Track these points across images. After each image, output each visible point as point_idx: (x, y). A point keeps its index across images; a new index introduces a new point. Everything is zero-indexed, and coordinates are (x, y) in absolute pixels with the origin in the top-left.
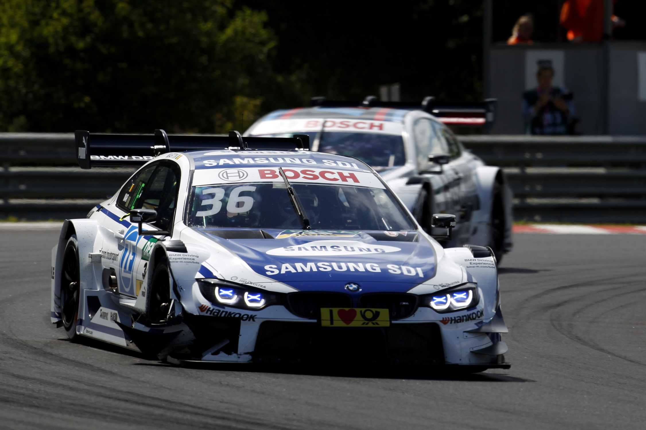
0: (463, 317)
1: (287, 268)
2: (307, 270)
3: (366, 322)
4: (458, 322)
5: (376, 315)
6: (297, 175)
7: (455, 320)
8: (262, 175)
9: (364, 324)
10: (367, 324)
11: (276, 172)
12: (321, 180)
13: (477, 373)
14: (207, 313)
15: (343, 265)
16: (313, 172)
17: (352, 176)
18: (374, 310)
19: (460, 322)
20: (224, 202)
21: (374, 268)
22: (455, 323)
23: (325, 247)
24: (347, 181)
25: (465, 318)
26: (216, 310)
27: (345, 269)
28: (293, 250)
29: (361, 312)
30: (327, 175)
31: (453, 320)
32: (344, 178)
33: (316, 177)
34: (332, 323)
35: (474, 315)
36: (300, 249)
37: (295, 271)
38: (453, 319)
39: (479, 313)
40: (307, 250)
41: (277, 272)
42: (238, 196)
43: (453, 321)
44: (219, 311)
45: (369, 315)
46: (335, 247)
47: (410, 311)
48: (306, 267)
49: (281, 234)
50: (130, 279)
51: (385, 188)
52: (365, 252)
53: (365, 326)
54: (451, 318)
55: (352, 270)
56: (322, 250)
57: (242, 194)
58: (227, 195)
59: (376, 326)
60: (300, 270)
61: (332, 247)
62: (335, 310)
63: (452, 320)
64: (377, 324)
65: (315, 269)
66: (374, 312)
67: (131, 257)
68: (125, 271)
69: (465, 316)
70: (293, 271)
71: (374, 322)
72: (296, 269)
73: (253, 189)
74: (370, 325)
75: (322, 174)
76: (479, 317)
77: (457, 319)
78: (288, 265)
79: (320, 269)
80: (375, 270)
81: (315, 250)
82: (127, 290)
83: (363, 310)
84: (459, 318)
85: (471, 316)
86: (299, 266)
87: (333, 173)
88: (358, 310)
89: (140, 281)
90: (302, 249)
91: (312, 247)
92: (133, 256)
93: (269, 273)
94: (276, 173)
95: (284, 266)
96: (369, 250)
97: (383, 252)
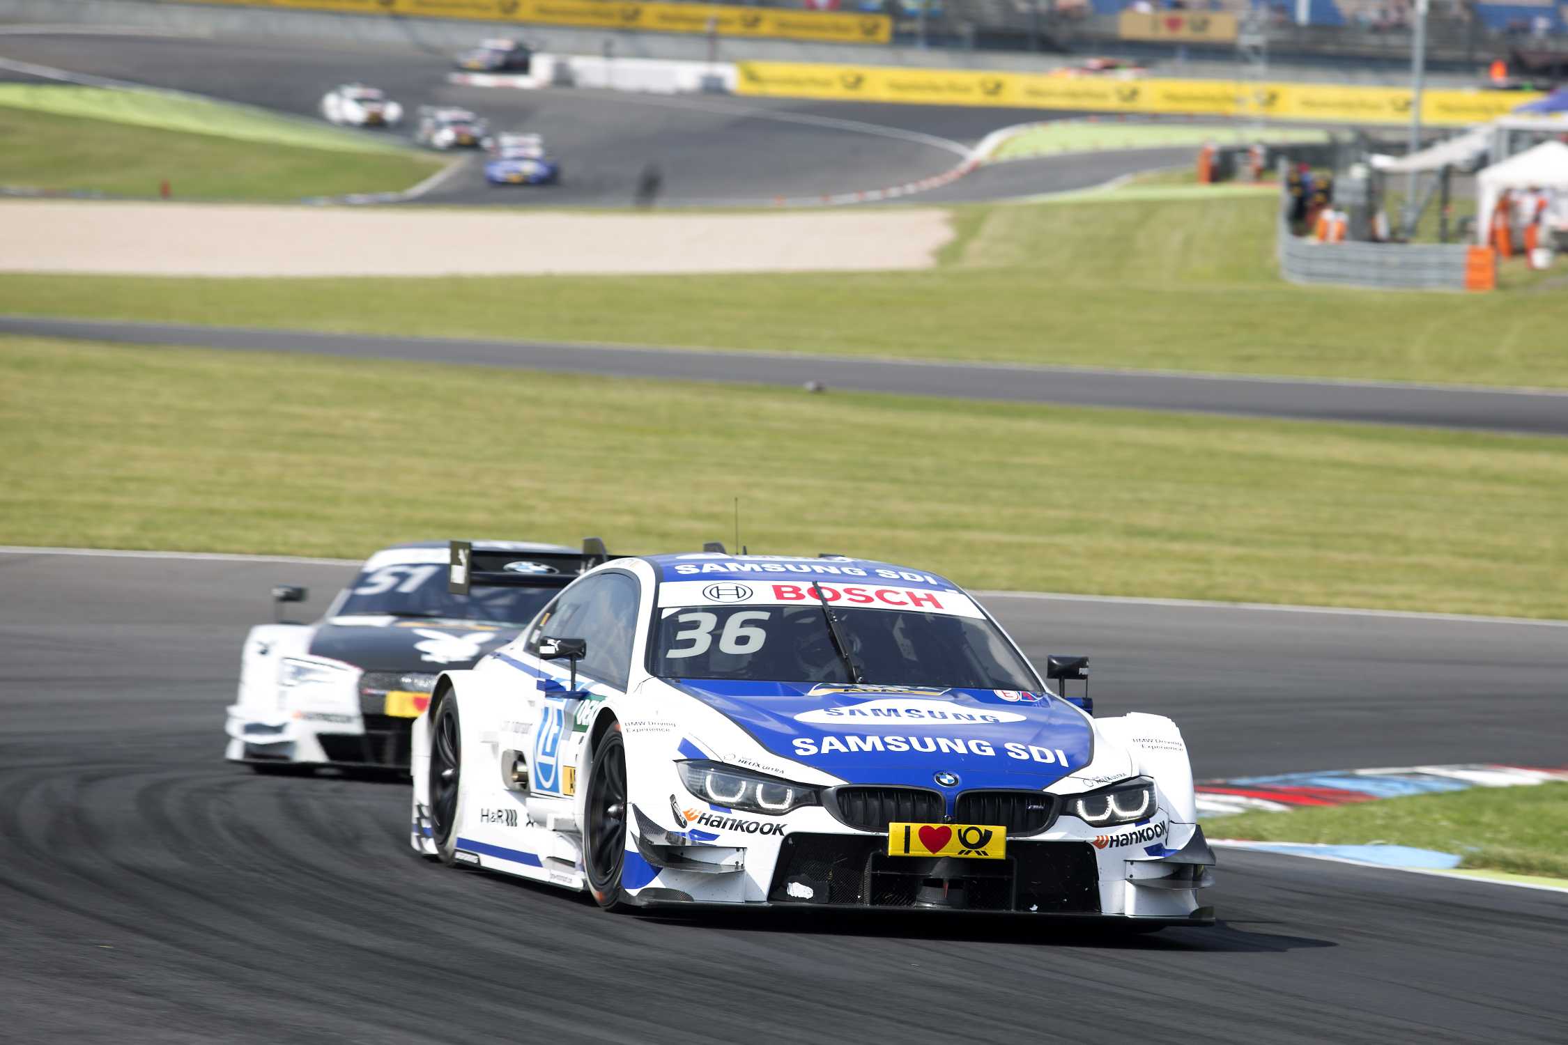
0: (1131, 835)
1: (831, 744)
2: (867, 748)
3: (967, 849)
4: (1122, 845)
5: (986, 838)
6: (836, 596)
7: (1118, 840)
8: (779, 592)
9: (960, 853)
10: (969, 852)
11: (800, 590)
12: (877, 604)
13: (1149, 934)
14: (699, 822)
15: (929, 741)
16: (864, 591)
17: (930, 598)
18: (983, 828)
19: (1127, 844)
20: (716, 636)
21: (983, 748)
22: (1117, 846)
23: (895, 711)
24: (922, 605)
25: (1134, 836)
26: (716, 817)
27: (932, 748)
28: (842, 714)
29: (960, 831)
30: (886, 596)
31: (1115, 841)
32: (917, 602)
33: (869, 599)
34: (907, 849)
35: (1150, 833)
36: (852, 713)
37: (847, 751)
38: (1115, 838)
39: (1158, 829)
40: (864, 714)
41: (814, 750)
42: (739, 626)
43: (1115, 843)
44: (722, 818)
45: (973, 837)
46: (912, 711)
47: (1044, 821)
48: (865, 743)
49: (816, 689)
50: (552, 766)
51: (985, 618)
52: (964, 721)
53: (963, 856)
54: (1112, 837)
55: (945, 750)
56: (890, 715)
57: (745, 623)
58: (721, 625)
59: (983, 856)
60: (854, 749)
61: (908, 711)
62: (915, 827)
63: (1112, 840)
64: (986, 854)
65: (880, 748)
66: (983, 832)
67: (555, 729)
68: (544, 753)
69: (1135, 833)
70: (843, 749)
71: (979, 850)
72: (847, 747)
73: (765, 616)
74: (973, 855)
75: (880, 595)
76: (1158, 836)
77: (1121, 838)
78: (833, 739)
79: (890, 747)
80: (985, 751)
81: (878, 715)
82: (548, 785)
83: (964, 827)
84: (1124, 837)
85: (1145, 834)
86: (853, 742)
87: (897, 593)
88: (954, 828)
89: (570, 768)
90: (856, 712)
91: (873, 710)
92: (558, 727)
93: (800, 752)
94: (800, 592)
95: (826, 740)
96: (971, 717)
97: (996, 721)
